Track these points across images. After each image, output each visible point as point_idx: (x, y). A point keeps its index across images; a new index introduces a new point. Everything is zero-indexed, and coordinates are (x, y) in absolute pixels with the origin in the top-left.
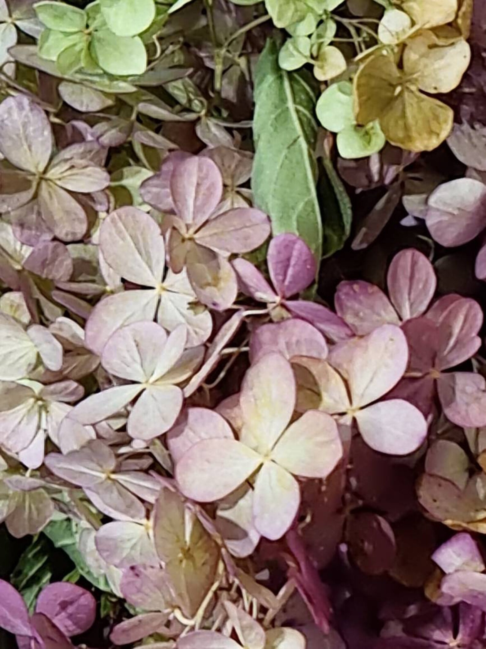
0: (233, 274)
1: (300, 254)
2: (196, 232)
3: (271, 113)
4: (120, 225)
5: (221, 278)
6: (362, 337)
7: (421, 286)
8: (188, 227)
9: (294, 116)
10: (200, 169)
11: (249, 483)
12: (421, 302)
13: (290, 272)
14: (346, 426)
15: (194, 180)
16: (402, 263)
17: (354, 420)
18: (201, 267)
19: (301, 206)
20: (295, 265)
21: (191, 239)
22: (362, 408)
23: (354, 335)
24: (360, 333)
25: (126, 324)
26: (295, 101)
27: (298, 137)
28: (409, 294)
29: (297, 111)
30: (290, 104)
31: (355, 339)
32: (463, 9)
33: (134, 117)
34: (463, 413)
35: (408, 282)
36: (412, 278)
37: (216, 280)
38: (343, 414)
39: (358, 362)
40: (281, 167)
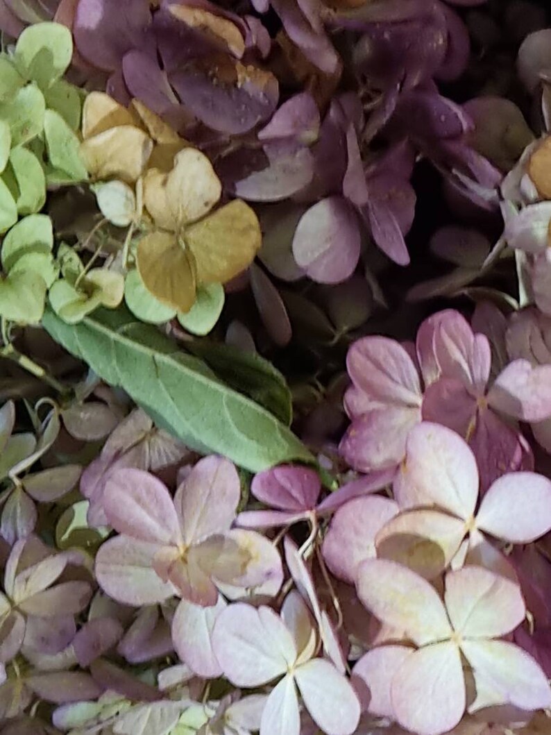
0: (252, 534)
1: (288, 478)
2: (184, 538)
3: (110, 362)
4: (113, 568)
5: (246, 548)
6: (405, 461)
7: (392, 362)
8: (172, 544)
9: (127, 342)
10: (124, 487)
11: (468, 669)
12: (408, 372)
13: (295, 493)
14: (482, 544)
15: (129, 500)
16: (357, 366)
17: (481, 531)
18: (224, 559)
19: (227, 413)
20: (292, 485)
21: (187, 550)
22: (476, 513)
23: (398, 467)
24: (399, 459)
25: (211, 627)
26: (114, 329)
27: (153, 357)
28: (392, 379)
29: (125, 334)
30: (114, 336)
31: (402, 469)
32: (151, 128)
33: (17, 482)
34: (540, 403)
35: (380, 372)
36: (378, 366)
37: (246, 556)
38: (467, 536)
39: (427, 482)
40: (173, 399)
